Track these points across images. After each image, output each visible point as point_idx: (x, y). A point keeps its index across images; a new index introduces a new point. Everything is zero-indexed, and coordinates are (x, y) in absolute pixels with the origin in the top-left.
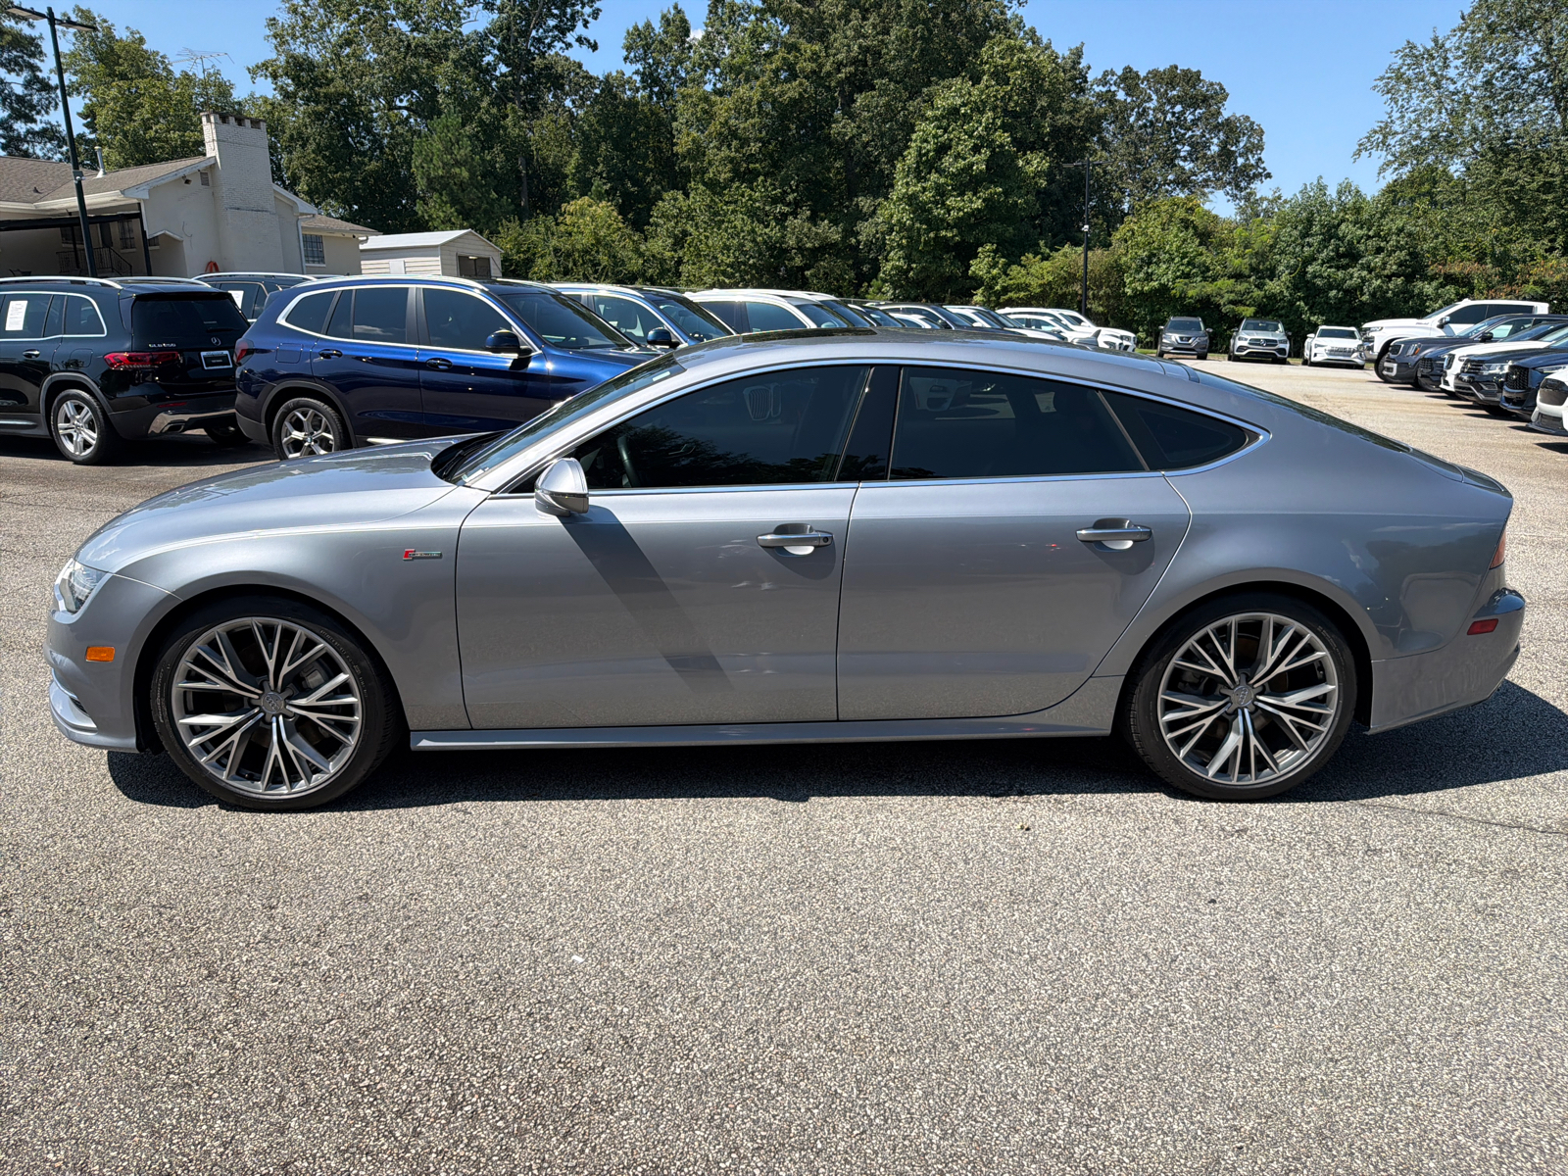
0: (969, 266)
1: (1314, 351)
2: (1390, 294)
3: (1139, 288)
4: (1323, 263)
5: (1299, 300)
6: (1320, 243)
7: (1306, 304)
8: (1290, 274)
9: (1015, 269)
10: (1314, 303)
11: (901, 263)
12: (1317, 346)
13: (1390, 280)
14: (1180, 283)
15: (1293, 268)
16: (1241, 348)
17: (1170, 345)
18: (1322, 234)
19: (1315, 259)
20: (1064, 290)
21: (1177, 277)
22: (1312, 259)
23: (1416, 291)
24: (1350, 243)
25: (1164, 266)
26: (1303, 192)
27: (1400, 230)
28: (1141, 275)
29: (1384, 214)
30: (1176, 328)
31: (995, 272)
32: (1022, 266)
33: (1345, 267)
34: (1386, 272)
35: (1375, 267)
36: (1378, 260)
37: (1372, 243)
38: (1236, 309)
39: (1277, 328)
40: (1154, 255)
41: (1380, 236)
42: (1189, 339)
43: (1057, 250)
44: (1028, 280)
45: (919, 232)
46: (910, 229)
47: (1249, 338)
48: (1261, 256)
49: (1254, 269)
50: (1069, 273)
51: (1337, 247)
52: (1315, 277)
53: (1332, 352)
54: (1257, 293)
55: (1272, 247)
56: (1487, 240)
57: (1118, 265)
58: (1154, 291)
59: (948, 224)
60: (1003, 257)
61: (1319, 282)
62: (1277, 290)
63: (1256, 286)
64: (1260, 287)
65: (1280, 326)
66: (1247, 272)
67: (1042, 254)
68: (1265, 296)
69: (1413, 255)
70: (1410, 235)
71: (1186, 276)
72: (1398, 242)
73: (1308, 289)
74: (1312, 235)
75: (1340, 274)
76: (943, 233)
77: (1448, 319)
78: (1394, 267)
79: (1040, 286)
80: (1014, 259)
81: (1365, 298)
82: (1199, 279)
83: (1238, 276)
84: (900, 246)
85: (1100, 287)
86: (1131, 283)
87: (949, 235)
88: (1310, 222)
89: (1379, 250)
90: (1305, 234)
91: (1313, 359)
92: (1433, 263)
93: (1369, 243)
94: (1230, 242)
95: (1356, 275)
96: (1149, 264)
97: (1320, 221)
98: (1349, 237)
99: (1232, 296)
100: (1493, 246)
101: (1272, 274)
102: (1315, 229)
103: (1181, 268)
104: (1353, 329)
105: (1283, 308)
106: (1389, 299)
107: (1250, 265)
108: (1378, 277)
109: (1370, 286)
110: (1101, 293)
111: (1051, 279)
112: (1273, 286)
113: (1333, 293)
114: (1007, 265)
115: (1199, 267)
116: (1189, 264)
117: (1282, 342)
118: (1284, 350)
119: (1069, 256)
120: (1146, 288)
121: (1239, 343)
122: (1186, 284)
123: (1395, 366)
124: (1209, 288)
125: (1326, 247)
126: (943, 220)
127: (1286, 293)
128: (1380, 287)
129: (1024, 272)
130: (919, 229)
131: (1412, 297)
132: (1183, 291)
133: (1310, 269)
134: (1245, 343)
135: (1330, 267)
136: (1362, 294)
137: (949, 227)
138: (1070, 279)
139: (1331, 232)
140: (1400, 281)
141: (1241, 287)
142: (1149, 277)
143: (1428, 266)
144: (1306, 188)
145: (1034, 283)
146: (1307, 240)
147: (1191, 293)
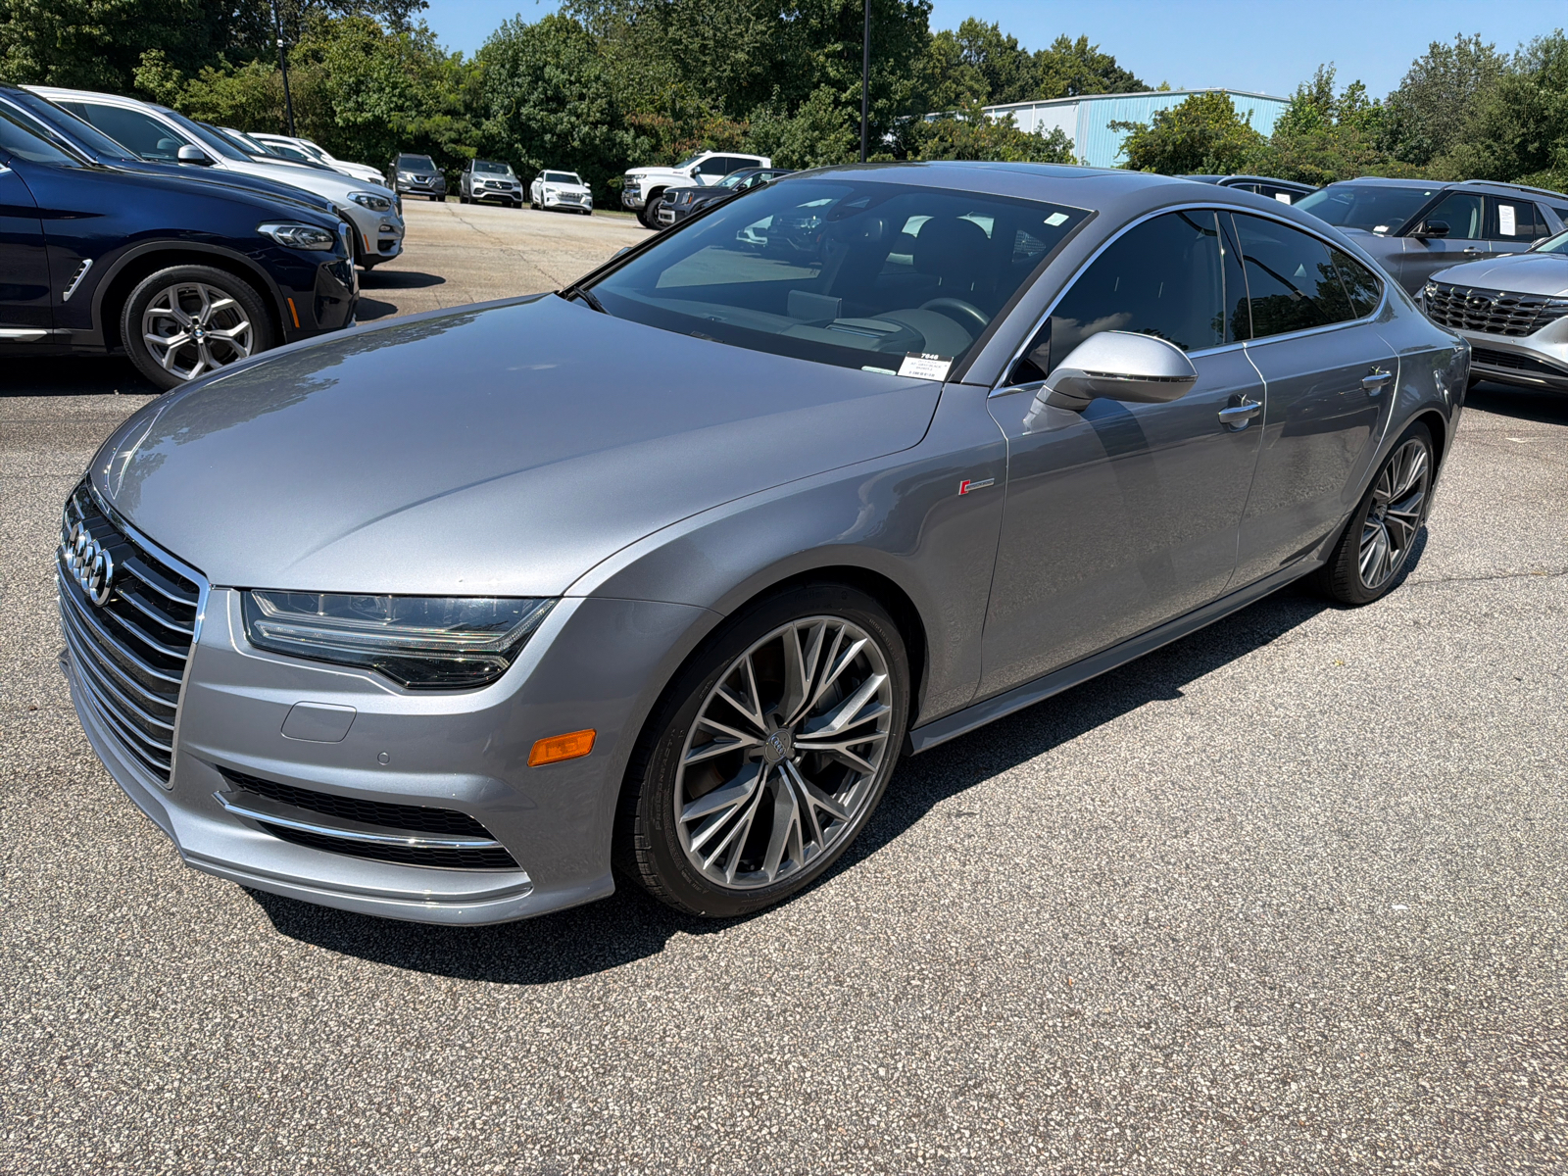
0: (134, 77)
1: (546, 195)
2: (597, 142)
3: (352, 119)
4: (535, 106)
5: (517, 141)
6: (529, 84)
7: (524, 147)
8: (505, 114)
9: (195, 85)
10: (530, 146)
11: (29, 62)
12: (548, 190)
13: (596, 128)
14: (396, 116)
15: (507, 109)
16: (478, 191)
17: (407, 184)
18: (529, 75)
19: (526, 101)
20: (263, 114)
21: (391, 110)
22: (522, 102)
23: (618, 140)
24: (557, 87)
25: (376, 96)
26: (504, 28)
27: (598, 78)
28: (351, 104)
29: (582, 61)
30: (409, 166)
31: (169, 85)
32: (203, 81)
33: (554, 111)
34: (591, 119)
35: (582, 114)
36: (583, 106)
37: (576, 88)
38: (458, 148)
39: (505, 172)
40: (362, 82)
41: (580, 82)
42: (425, 178)
43: (241, 66)
44: (214, 98)
45: (51, 25)
46: (37, 18)
47: (485, 180)
48: (474, 92)
49: (468, 107)
50: (265, 95)
51: (545, 91)
52: (529, 119)
53: (563, 196)
54: (476, 133)
55: (484, 83)
56: (667, 95)
57: (321, 91)
58: (367, 124)
59: (91, 18)
60: (176, 67)
61: (533, 124)
62: (495, 130)
63: (473, 125)
64: (478, 125)
65: (509, 168)
66: (462, 110)
67: (225, 69)
68: (484, 136)
69: (610, 103)
70: (605, 84)
71: (400, 108)
72: (598, 89)
73: (523, 131)
74: (519, 76)
75: (552, 118)
76: (87, 29)
77: (699, 169)
78: (598, 114)
79: (231, 107)
80: (191, 72)
81: (576, 144)
82: (414, 113)
83: (451, 112)
84: (26, 41)
85: (305, 114)
86: (341, 112)
87: (96, 32)
88: (515, 62)
89: (582, 97)
90: (513, 74)
91: (547, 204)
92: (628, 113)
93: (573, 88)
94: (439, 75)
95: (565, 120)
96: (358, 93)
97: (527, 61)
98: (554, 81)
99: (453, 135)
100: (674, 101)
101: (488, 115)
102: (522, 68)
103: (395, 99)
104: (574, 174)
105: (502, 149)
106: (597, 146)
107: (465, 101)
108: (585, 123)
109: (578, 132)
110: (308, 121)
111: (244, 100)
112: (490, 126)
113: (548, 137)
114: (184, 78)
115: (411, 99)
116: (400, 96)
117: (516, 185)
118: (518, 193)
119: (257, 75)
120: (359, 119)
121: (476, 185)
122: (402, 118)
123: (673, 213)
124: (428, 125)
125: (536, 89)
126: (83, 12)
127: (504, 135)
128: (588, 133)
129: (208, 89)
130: (50, 21)
131: (614, 145)
132: (400, 126)
133: (524, 110)
134: (481, 186)
135: (542, 110)
136: (574, 140)
137: (92, 22)
138: (268, 102)
139: (537, 74)
140: (605, 128)
141: (460, 125)
142: (360, 107)
143: (623, 116)
144: (506, 25)
145: (224, 103)
146: (516, 80)
147: (410, 128)
